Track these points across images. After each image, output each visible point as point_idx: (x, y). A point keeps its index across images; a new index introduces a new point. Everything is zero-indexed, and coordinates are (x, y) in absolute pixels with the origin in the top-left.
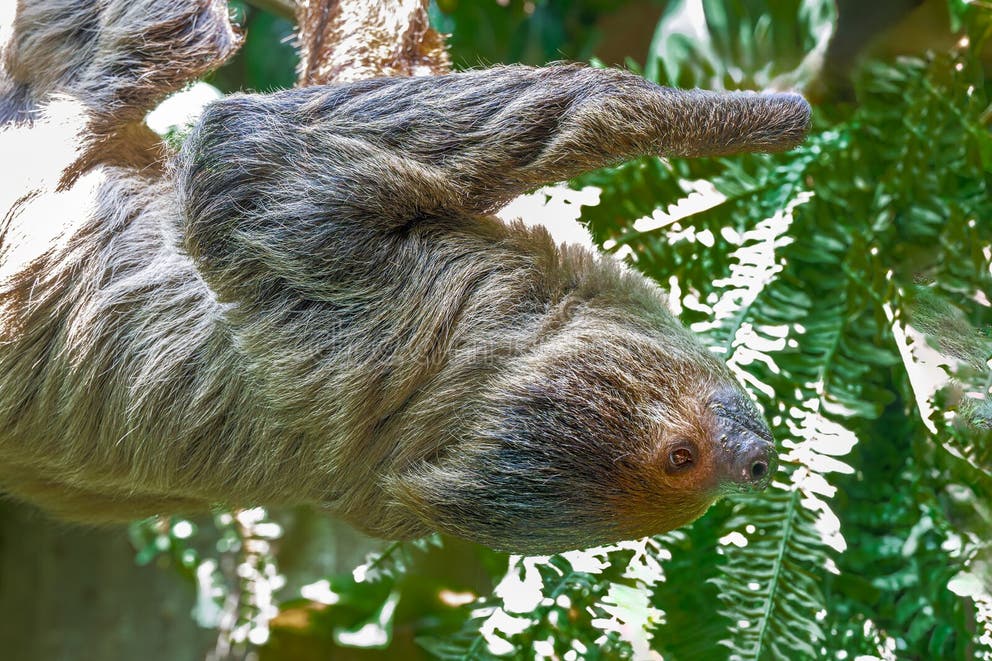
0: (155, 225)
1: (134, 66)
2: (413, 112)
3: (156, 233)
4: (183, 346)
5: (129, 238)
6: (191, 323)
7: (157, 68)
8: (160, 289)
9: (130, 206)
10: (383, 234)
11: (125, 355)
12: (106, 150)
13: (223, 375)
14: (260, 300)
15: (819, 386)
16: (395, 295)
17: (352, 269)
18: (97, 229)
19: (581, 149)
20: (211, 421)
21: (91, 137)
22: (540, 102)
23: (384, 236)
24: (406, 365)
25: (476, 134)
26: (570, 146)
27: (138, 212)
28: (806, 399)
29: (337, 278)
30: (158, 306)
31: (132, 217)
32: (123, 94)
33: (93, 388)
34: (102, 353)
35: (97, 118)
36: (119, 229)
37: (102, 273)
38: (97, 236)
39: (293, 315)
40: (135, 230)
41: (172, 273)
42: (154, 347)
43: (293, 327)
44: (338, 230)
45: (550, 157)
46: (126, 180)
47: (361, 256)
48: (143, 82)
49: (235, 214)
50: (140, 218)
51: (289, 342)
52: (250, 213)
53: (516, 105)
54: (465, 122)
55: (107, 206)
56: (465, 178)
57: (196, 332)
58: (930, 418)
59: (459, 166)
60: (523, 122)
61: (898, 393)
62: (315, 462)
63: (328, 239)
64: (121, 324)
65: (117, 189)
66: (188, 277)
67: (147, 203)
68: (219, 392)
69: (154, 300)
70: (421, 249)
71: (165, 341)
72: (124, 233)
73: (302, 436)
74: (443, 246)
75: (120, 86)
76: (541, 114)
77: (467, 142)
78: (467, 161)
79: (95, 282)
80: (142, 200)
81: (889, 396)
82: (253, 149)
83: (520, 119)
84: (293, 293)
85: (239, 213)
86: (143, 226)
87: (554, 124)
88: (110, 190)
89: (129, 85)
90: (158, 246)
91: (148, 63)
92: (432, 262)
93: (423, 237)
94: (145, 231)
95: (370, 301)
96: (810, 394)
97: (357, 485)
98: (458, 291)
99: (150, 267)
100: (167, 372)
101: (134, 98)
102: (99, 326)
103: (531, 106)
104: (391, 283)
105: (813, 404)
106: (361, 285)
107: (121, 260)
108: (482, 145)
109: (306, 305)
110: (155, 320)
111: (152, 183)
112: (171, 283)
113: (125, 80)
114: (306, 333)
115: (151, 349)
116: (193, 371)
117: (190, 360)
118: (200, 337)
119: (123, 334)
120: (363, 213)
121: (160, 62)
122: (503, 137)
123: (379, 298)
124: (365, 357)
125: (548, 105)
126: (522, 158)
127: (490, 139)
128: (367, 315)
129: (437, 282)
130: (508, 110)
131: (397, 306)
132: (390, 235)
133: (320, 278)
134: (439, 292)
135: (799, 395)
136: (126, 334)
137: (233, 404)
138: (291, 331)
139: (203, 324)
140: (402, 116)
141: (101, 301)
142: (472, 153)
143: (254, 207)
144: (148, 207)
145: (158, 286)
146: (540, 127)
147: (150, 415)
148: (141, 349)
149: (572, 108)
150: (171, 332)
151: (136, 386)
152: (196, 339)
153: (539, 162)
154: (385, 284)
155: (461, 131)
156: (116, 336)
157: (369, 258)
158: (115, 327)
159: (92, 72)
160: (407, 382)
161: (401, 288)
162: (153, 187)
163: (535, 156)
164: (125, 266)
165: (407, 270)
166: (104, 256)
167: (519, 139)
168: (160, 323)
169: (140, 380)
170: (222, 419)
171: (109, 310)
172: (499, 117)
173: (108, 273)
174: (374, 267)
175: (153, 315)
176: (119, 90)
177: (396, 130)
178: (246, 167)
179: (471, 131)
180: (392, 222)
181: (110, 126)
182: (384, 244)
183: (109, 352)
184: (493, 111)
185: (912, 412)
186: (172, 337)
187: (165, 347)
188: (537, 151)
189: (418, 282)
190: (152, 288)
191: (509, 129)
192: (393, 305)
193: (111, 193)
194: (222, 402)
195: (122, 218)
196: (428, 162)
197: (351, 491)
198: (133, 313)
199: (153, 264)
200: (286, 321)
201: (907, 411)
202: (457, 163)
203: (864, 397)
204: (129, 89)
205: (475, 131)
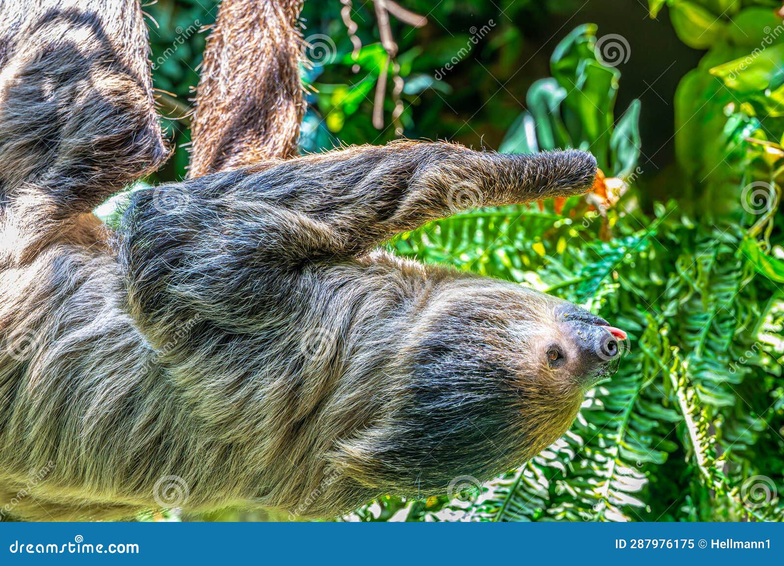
0: (98, 289)
1: (86, 170)
2: (299, 183)
3: (99, 295)
4: (124, 383)
5: (77, 300)
6: (129, 365)
7: (104, 172)
8: (103, 338)
9: (79, 274)
10: (286, 271)
11: (77, 393)
12: (61, 233)
13: (157, 405)
14: (190, 340)
15: (618, 437)
16: (298, 319)
17: (264, 303)
18: (52, 293)
19: (427, 204)
20: (150, 442)
21: (49, 223)
22: (394, 169)
23: (286, 274)
24: (314, 374)
25: (348, 197)
26: (420, 202)
27: (84, 280)
28: (608, 447)
29: (252, 313)
30: (102, 353)
31: (79, 283)
32: (76, 190)
33: (51, 418)
34: (58, 391)
35: (55, 207)
36: (70, 292)
37: (57, 327)
38: (53, 298)
39: (219, 348)
40: (82, 293)
41: (112, 325)
42: (101, 385)
43: (220, 357)
44: (251, 273)
45: (405, 211)
46: (75, 255)
47: (271, 291)
48: (92, 183)
49: (166, 272)
50: (86, 283)
51: (218, 370)
52: (179, 270)
53: (376, 172)
54: (338, 188)
55: (60, 275)
56: (343, 230)
57: (133, 372)
58: (705, 465)
59: (339, 222)
60: (382, 187)
61: (679, 443)
62: (245, 465)
63: (244, 281)
64: (73, 367)
65: (68, 262)
66: (126, 328)
67: (91, 272)
68: (155, 418)
69: (98, 348)
70: (314, 281)
71: (108, 381)
72: (73, 296)
73: (231, 446)
74: (330, 277)
75: (74, 185)
76: (396, 178)
77: (341, 203)
78: (344, 217)
79: (51, 335)
80: (88, 269)
81: (672, 446)
82: (175, 221)
83: (380, 183)
84: (219, 330)
85: (170, 271)
86: (89, 289)
87: (405, 186)
88: (62, 263)
89: (81, 184)
90: (100, 305)
91: (96, 168)
92: (323, 291)
93: (313, 272)
94: (90, 294)
95: (279, 327)
96: (610, 443)
97: (283, 479)
98: (346, 310)
99: (94, 322)
100: (111, 404)
101: (84, 194)
102: (55, 370)
103: (387, 174)
104: (295, 310)
105: (613, 451)
106: (272, 316)
107: (71, 317)
108: (353, 206)
109: (228, 338)
110: (100, 364)
111: (95, 256)
112: (111, 334)
113: (78, 180)
114: (231, 359)
115: (97, 387)
116: (132, 403)
117: (130, 394)
118: (136, 376)
119: (75, 376)
120: (270, 256)
121: (106, 167)
122: (368, 199)
123: (287, 324)
124: (280, 373)
125: (399, 172)
126: (384, 214)
127: (358, 201)
128: (278, 339)
129: (330, 306)
130: (369, 178)
131: (301, 327)
132: (290, 273)
133: (239, 315)
134: (332, 314)
135: (602, 444)
136: (77, 376)
137: (167, 427)
138: (220, 360)
139: (138, 365)
140: (291, 186)
141: (56, 350)
142: (346, 211)
143: (182, 266)
144: (92, 275)
145: (101, 336)
146: (395, 190)
147: (98, 439)
148: (89, 387)
149: (417, 173)
150: (112, 373)
151: (88, 416)
152: (134, 378)
153: (397, 216)
154: (290, 312)
155: (335, 195)
156: (69, 377)
157: (277, 291)
158: (68, 371)
159: (52, 172)
160: (317, 388)
161: (302, 314)
162: (95, 259)
163: (392, 212)
164: (75, 322)
165: (306, 298)
166: (58, 314)
167: (380, 199)
168: (104, 366)
169: (90, 412)
170: (159, 440)
171: (63, 356)
172: (363, 183)
173: (61, 327)
174: (281, 299)
175: (98, 360)
176: (73, 188)
177: (286, 197)
178: (173, 235)
179: (343, 194)
180: (292, 261)
181: (64, 214)
182: (287, 279)
183: (64, 390)
184: (358, 179)
185: (691, 460)
186: (115, 376)
187: (109, 385)
188: (393, 208)
189: (316, 306)
190: (96, 338)
191: (373, 192)
192: (298, 328)
193: (64, 265)
194: (159, 427)
195: (72, 284)
196: (316, 218)
197: (279, 485)
198: (82, 359)
199: (97, 319)
200: (214, 353)
201: (687, 459)
202: (336, 218)
203: (653, 447)
204: (81, 188)
205: (346, 195)
